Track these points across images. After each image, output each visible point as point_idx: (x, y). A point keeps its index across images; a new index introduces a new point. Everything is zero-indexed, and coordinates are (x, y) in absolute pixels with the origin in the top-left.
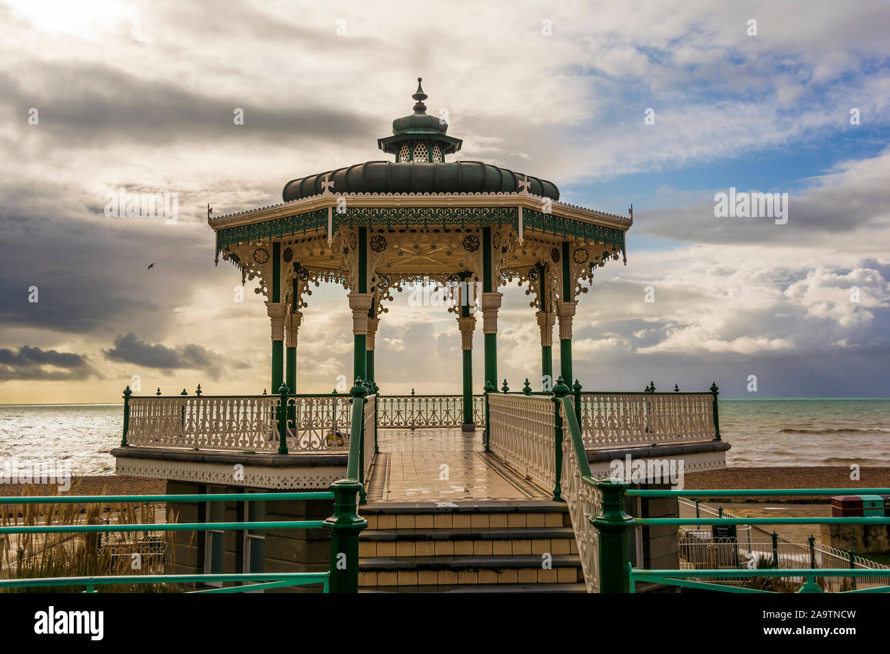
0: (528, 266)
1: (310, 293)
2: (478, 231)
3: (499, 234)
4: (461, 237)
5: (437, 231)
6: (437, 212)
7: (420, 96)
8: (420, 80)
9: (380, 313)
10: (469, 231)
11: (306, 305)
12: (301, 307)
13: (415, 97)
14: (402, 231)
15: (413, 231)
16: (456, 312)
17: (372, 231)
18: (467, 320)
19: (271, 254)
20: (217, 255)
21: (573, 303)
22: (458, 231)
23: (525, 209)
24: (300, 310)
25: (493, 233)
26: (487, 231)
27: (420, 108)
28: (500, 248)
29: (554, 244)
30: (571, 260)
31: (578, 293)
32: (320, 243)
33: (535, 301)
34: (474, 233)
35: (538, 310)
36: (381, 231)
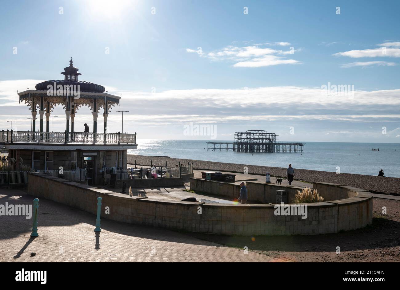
7: (71, 61)
13: (70, 62)
27: (71, 65)
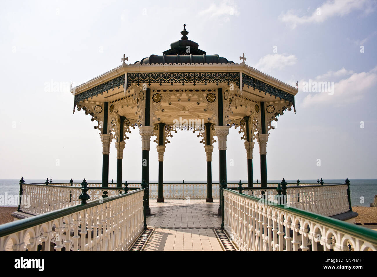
0: (240, 119)
1: (130, 132)
2: (215, 91)
3: (227, 91)
4: (205, 95)
5: (191, 91)
6: (190, 75)
8: (185, 25)
9: (166, 143)
10: (209, 90)
11: (128, 138)
12: (125, 139)
14: (171, 91)
15: (177, 91)
16: (204, 143)
17: (154, 91)
18: (209, 147)
19: (103, 108)
20: (74, 108)
21: (267, 135)
22: (203, 91)
23: (243, 75)
24: (124, 141)
25: (224, 91)
26: (220, 90)
28: (228, 99)
29: (256, 102)
30: (266, 111)
31: (269, 129)
32: (127, 100)
33: (244, 136)
34: (212, 92)
35: (245, 141)
36: (159, 91)
